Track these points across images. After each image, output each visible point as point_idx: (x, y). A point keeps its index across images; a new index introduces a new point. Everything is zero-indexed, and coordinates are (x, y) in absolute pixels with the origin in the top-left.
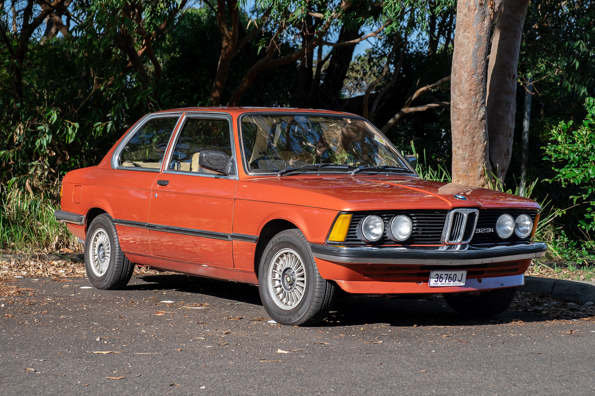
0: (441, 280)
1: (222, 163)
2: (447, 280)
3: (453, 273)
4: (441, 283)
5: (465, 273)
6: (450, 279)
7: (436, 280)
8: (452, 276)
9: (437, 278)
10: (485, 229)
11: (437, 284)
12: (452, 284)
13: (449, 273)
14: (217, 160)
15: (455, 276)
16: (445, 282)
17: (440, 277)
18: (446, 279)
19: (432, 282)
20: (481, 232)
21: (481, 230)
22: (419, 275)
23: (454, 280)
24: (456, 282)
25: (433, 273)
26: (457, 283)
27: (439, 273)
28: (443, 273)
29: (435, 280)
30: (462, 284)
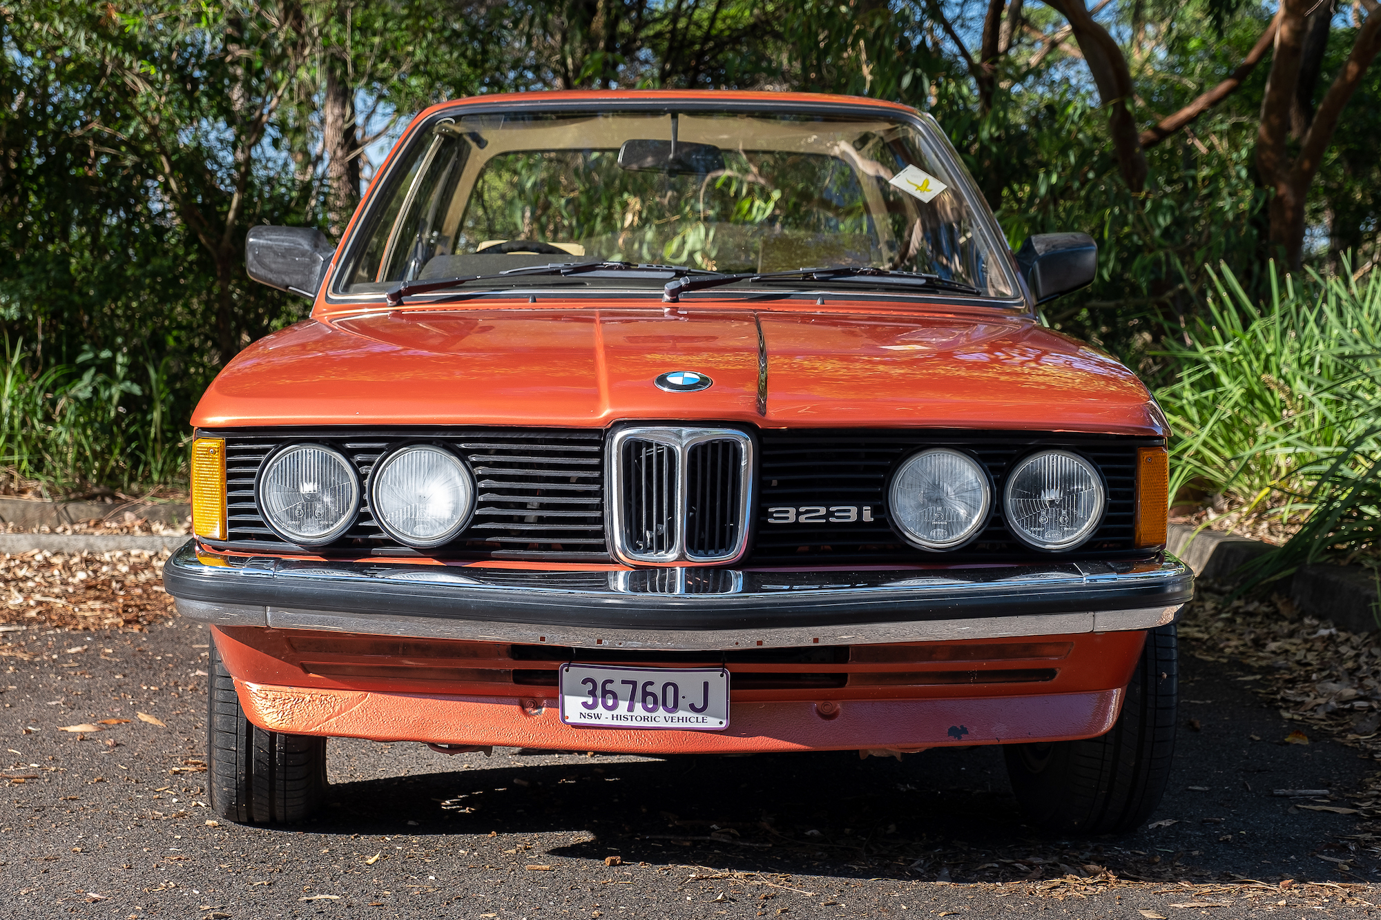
0: (610, 703)
1: (299, 264)
2: (638, 706)
3: (659, 678)
4: (615, 713)
5: (718, 681)
6: (650, 699)
7: (590, 701)
8: (657, 689)
9: (592, 693)
10: (823, 511)
11: (598, 717)
12: (661, 718)
13: (641, 676)
14: (284, 256)
15: (670, 690)
16: (631, 709)
17: (605, 693)
18: (632, 699)
19: (574, 707)
20: (802, 519)
21: (798, 514)
22: (521, 677)
23: (670, 704)
24: (681, 714)
25: (572, 675)
26: (685, 719)
27: (600, 674)
28: (618, 675)
29: (584, 699)
30: (713, 723)
